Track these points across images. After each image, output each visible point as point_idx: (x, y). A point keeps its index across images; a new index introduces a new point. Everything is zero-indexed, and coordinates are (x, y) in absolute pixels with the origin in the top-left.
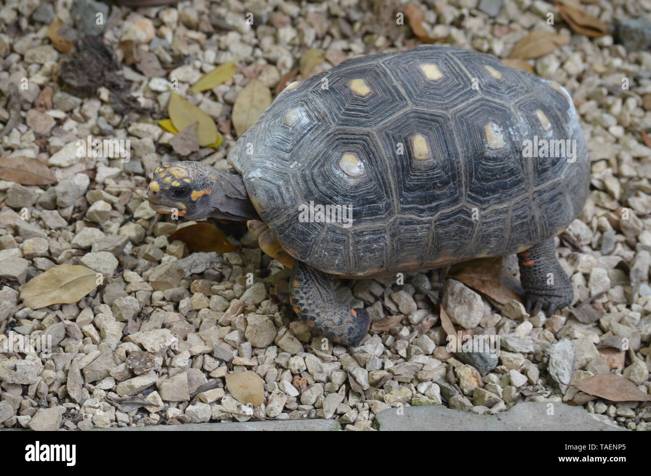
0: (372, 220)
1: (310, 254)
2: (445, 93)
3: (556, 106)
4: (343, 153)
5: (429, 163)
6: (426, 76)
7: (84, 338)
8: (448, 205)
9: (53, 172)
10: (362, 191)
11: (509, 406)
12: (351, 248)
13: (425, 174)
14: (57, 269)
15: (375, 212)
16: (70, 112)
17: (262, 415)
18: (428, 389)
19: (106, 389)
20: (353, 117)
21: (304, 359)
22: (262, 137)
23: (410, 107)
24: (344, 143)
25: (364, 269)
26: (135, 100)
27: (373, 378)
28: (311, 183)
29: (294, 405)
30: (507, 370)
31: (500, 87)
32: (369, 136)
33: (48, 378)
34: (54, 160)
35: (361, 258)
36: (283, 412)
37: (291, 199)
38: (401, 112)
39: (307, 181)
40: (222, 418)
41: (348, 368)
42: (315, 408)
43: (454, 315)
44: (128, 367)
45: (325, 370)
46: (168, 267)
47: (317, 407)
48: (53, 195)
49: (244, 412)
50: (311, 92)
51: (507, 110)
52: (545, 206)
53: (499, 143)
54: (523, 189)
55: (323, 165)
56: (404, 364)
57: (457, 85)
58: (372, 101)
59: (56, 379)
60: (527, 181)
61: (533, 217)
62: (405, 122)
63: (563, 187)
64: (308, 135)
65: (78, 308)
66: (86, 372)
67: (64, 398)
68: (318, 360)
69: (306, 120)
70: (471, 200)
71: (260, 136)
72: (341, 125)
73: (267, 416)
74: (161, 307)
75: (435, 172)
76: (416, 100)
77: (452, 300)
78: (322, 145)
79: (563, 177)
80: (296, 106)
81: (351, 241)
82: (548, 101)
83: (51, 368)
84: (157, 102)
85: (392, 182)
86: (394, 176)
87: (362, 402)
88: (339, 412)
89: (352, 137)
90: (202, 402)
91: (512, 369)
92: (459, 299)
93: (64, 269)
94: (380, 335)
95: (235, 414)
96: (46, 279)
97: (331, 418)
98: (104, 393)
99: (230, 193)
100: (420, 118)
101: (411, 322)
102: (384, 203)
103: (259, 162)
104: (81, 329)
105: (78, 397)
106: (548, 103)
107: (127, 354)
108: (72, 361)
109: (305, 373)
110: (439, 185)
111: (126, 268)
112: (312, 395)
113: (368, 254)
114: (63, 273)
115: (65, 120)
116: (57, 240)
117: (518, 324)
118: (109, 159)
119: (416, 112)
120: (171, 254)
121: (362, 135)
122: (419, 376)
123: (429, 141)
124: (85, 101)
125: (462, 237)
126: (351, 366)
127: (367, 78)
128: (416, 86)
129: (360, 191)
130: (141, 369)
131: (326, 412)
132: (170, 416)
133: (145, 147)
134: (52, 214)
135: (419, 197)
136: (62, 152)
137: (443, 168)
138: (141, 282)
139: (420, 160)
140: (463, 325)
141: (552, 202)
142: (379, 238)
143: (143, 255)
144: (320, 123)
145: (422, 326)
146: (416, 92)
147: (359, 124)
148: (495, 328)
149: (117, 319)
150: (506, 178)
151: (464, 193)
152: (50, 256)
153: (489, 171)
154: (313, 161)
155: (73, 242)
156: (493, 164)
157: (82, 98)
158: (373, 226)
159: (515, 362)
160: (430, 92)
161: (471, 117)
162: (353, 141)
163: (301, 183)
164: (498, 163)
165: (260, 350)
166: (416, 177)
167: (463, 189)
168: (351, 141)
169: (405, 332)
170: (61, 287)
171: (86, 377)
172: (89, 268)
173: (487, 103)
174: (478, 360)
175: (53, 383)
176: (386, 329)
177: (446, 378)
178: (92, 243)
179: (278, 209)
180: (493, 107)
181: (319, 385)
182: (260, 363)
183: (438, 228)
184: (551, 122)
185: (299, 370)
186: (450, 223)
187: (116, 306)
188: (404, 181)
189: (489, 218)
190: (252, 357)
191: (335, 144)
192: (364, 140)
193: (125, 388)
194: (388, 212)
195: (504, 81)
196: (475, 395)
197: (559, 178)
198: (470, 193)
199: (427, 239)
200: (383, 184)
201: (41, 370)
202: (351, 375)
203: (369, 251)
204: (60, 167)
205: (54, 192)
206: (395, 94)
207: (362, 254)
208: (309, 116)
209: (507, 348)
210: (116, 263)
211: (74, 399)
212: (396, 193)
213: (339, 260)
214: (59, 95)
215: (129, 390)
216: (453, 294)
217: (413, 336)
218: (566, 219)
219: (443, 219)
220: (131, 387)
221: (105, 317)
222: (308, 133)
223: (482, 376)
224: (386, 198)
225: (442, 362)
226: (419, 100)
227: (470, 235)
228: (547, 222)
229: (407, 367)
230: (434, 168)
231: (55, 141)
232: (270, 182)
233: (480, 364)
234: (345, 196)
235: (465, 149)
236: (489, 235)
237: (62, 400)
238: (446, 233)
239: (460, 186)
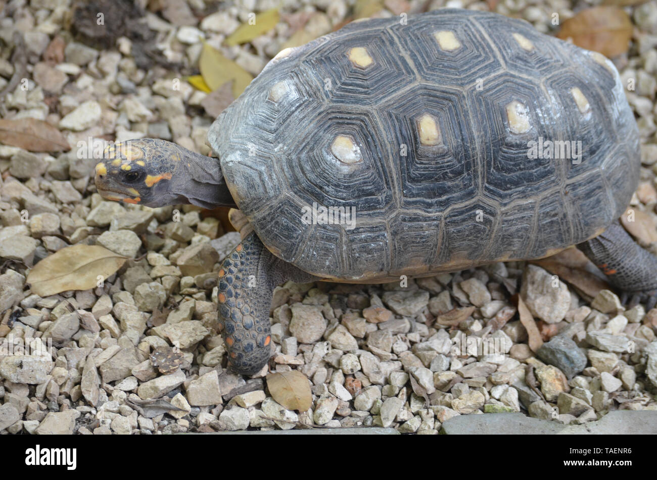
0: (369, 215)
1: (295, 254)
2: (462, 67)
3: (598, 83)
4: (336, 135)
5: (439, 149)
6: (440, 46)
7: (101, 331)
8: (461, 198)
9: (65, 136)
10: (358, 180)
11: (599, 414)
12: (345, 248)
13: (433, 162)
14: (69, 250)
15: (373, 206)
16: (85, 67)
17: (309, 422)
18: (503, 394)
19: (126, 390)
20: (349, 92)
21: (359, 357)
22: (244, 113)
23: (419, 82)
24: (338, 123)
25: (360, 272)
26: (160, 53)
27: (438, 380)
28: (297, 170)
29: (348, 411)
30: (598, 373)
31: (530, 60)
32: (368, 116)
33: (59, 377)
34: (67, 122)
35: (356, 260)
36: (333, 419)
37: (274, 187)
38: (408, 88)
39: (293, 167)
40: (263, 425)
41: (410, 368)
42: (371, 415)
43: (534, 307)
44: (152, 364)
45: (382, 370)
46: (199, 248)
47: (375, 413)
48: (64, 163)
49: (288, 418)
50: (303, 62)
51: (536, 88)
52: (581, 202)
53: (524, 126)
54: (553, 181)
55: (312, 149)
56: (475, 365)
57: (477, 57)
58: (374, 74)
59: (69, 379)
60: (559, 173)
61: (565, 216)
62: (411, 100)
63: (602, 179)
64: (296, 113)
65: (94, 296)
66: (104, 371)
67: (78, 401)
68: (376, 359)
69: (294, 95)
70: (488, 194)
71: (242, 112)
72: (335, 102)
73: (315, 423)
74: (190, 295)
75: (446, 160)
76: (427, 74)
77: (532, 291)
78: (312, 125)
79: (603, 167)
80: (284, 78)
81: (344, 239)
82: (588, 77)
83: (62, 365)
84: (186, 55)
85: (394, 170)
86: (396, 164)
87: (426, 408)
88: (399, 420)
89: (348, 116)
90: (239, 406)
91: (603, 371)
92: (540, 288)
93: (78, 249)
94: (447, 330)
95: (277, 420)
96: (57, 261)
97: (390, 427)
98: (125, 395)
99: (199, 177)
100: (430, 95)
101: (484, 315)
102: (384, 195)
103: (239, 143)
104: (98, 320)
105: (94, 399)
106: (588, 80)
107: (152, 349)
108: (87, 357)
109: (360, 373)
110: (450, 175)
111: (150, 250)
112: (369, 398)
113: (365, 255)
114: (77, 254)
115: (79, 76)
116: (70, 215)
117: (611, 318)
118: (131, 122)
119: (426, 88)
120: (203, 233)
121: (359, 114)
122: (493, 378)
123: (439, 123)
124: (103, 53)
125: (477, 237)
126: (414, 366)
127: (370, 46)
128: (428, 57)
129: (356, 181)
130: (167, 367)
131: (384, 419)
132: (202, 423)
133: (173, 108)
134: (63, 185)
135: (426, 189)
136: (76, 113)
137: (456, 155)
138: (168, 266)
139: (428, 145)
140: (546, 319)
141: (590, 197)
142: (378, 236)
143: (170, 234)
144: (311, 99)
145: (498, 320)
146: (427, 64)
147: (357, 101)
148: (583, 323)
149: (140, 309)
150: (532, 168)
151: (481, 185)
152: (62, 235)
153: (511, 159)
154: (301, 144)
155: (89, 218)
156: (516, 152)
157: (99, 50)
158: (370, 222)
159: (607, 363)
160: (443, 65)
161: (491, 95)
162: (349, 121)
163: (286, 169)
164: (522, 151)
165: (307, 346)
166: (423, 166)
167: (480, 180)
168: (347, 121)
169: (477, 326)
170: (75, 271)
171: (103, 375)
172: (108, 249)
173: (512, 79)
174: (563, 361)
175: (65, 383)
176: (454, 323)
177: (525, 382)
178: (111, 220)
179: (260, 199)
180: (518, 84)
181: (376, 388)
182: (307, 362)
183: (448, 225)
184: (590, 102)
185: (352, 370)
186: (464, 220)
187: (139, 293)
188: (408, 169)
189: (511, 215)
190: (298, 354)
191: (328, 125)
192: (362, 121)
193: (148, 389)
194: (389, 206)
195: (535, 53)
196: (559, 401)
197: (598, 170)
198: (487, 185)
199: (435, 239)
200: (384, 173)
201: (51, 367)
202: (414, 376)
203: (365, 251)
204: (74, 131)
205: (67, 159)
206: (402, 67)
207: (357, 255)
208: (299, 90)
209: (598, 346)
210: (139, 243)
211: (89, 402)
212: (399, 184)
213: (330, 261)
214: (72, 46)
215: (152, 392)
216: (533, 283)
217: (486, 331)
218: (606, 217)
219: (455, 216)
220: (155, 389)
221: (125, 306)
222: (296, 110)
223: (567, 379)
224: (386, 189)
225: (521, 363)
226: (429, 74)
227: (488, 235)
228: (582, 221)
229: (478, 368)
230: (444, 156)
231: (67, 101)
232: (251, 167)
233: (565, 365)
234: (337, 186)
235: (482, 133)
236: (511, 235)
237: (75, 402)
238: (459, 232)
239: (476, 177)
